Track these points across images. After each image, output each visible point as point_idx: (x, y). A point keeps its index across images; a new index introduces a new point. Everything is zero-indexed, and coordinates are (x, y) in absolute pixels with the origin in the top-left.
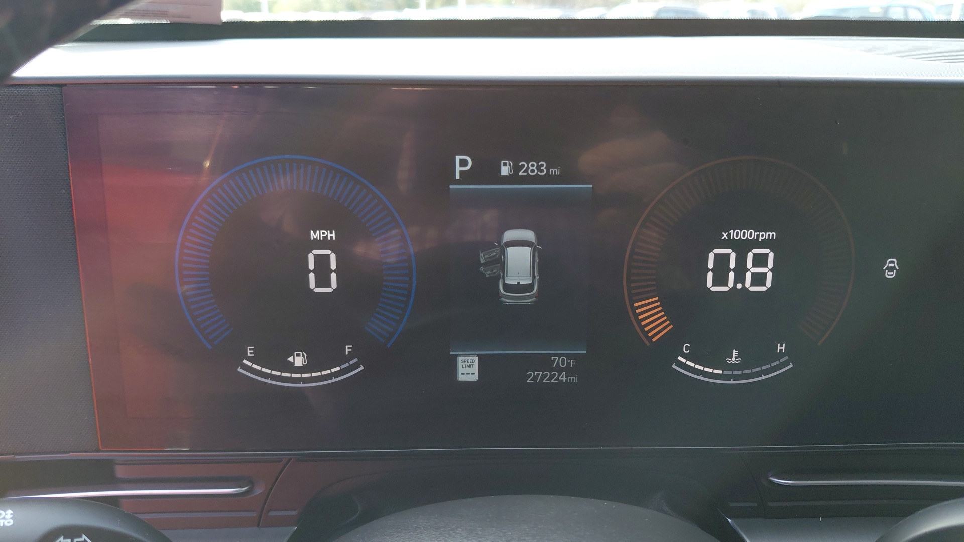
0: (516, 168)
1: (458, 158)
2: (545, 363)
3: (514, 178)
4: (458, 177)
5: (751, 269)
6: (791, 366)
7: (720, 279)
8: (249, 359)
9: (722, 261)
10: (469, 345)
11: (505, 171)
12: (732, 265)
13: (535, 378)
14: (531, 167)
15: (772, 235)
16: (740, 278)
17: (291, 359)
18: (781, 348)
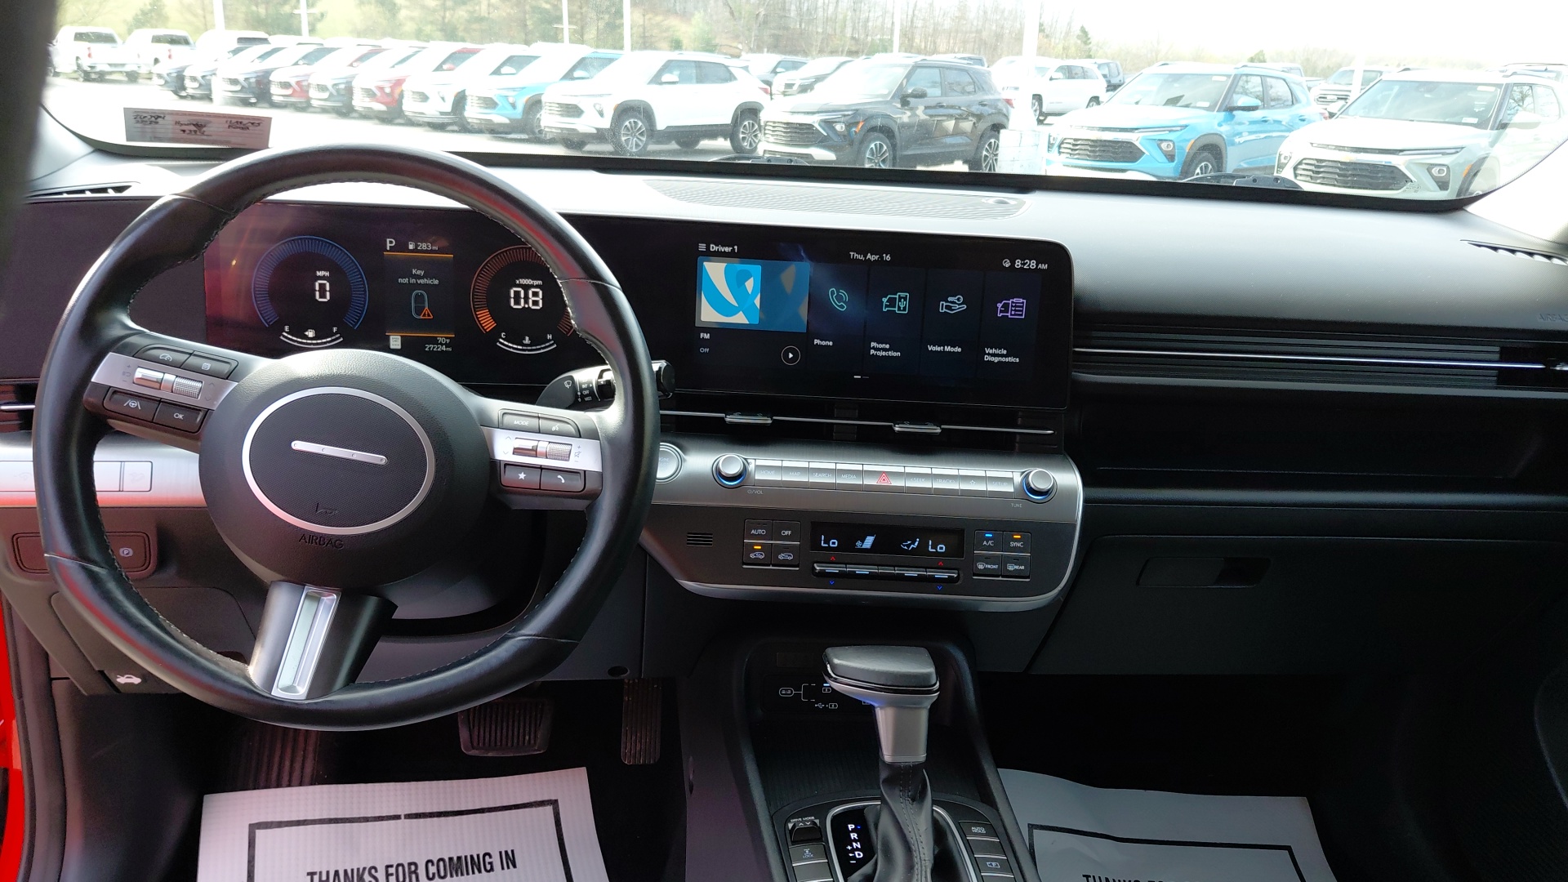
0: (417, 246)
1: (388, 240)
2: (434, 341)
3: (415, 250)
4: (388, 248)
5: (532, 298)
6: (555, 346)
7: (517, 302)
8: (287, 332)
9: (517, 294)
10: (395, 330)
11: (411, 247)
12: (522, 295)
13: (430, 348)
14: (423, 246)
15: (540, 282)
16: (526, 302)
17: (307, 333)
18: (549, 337)
